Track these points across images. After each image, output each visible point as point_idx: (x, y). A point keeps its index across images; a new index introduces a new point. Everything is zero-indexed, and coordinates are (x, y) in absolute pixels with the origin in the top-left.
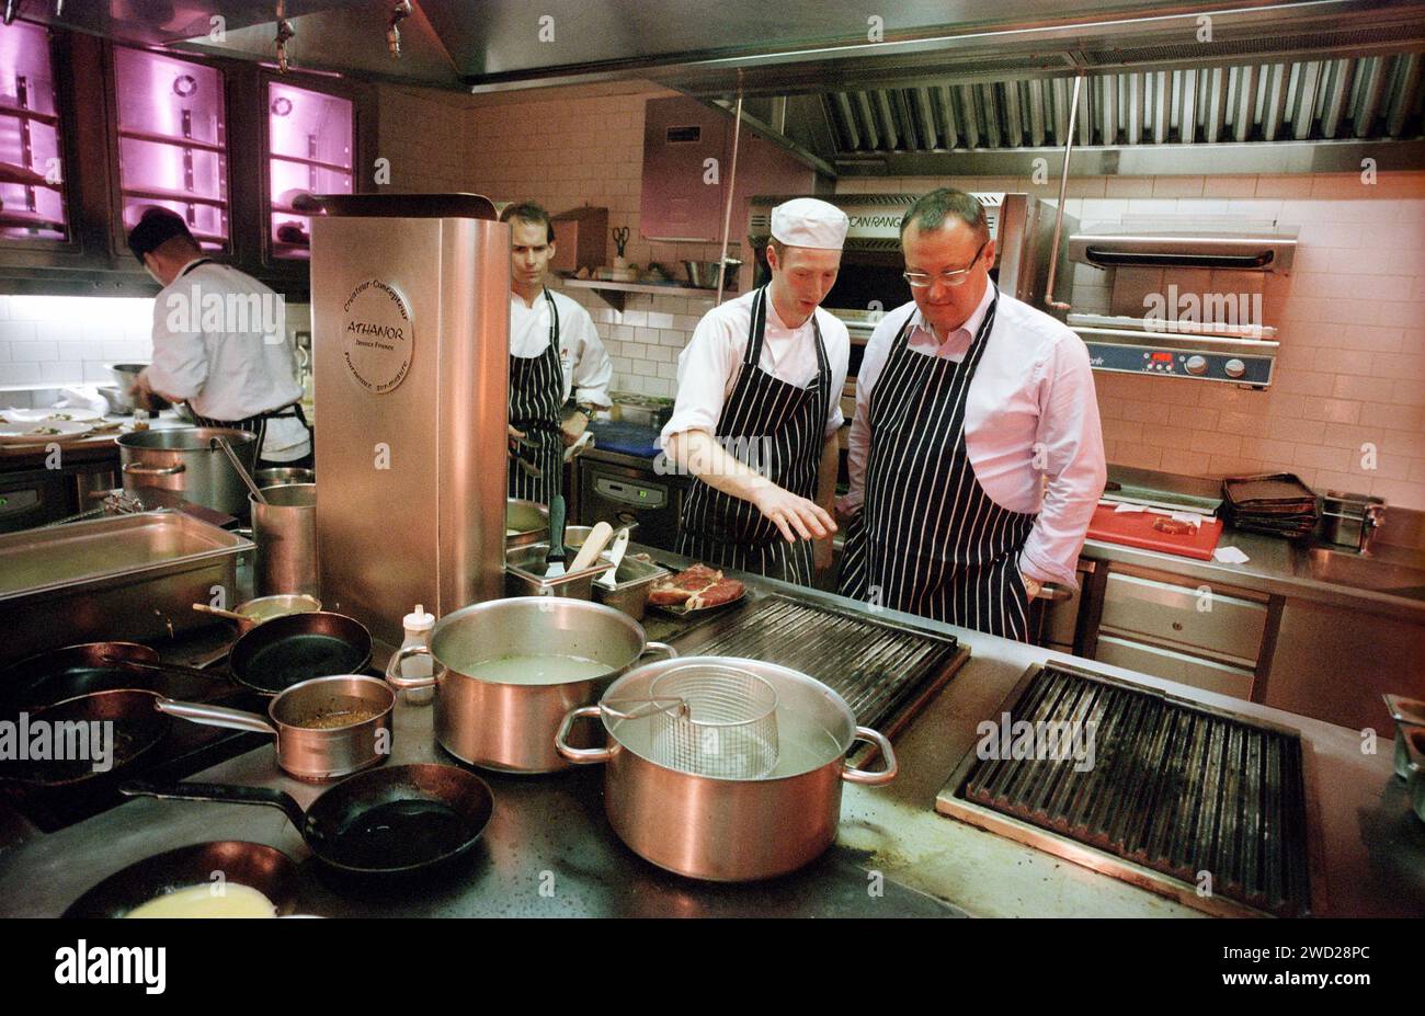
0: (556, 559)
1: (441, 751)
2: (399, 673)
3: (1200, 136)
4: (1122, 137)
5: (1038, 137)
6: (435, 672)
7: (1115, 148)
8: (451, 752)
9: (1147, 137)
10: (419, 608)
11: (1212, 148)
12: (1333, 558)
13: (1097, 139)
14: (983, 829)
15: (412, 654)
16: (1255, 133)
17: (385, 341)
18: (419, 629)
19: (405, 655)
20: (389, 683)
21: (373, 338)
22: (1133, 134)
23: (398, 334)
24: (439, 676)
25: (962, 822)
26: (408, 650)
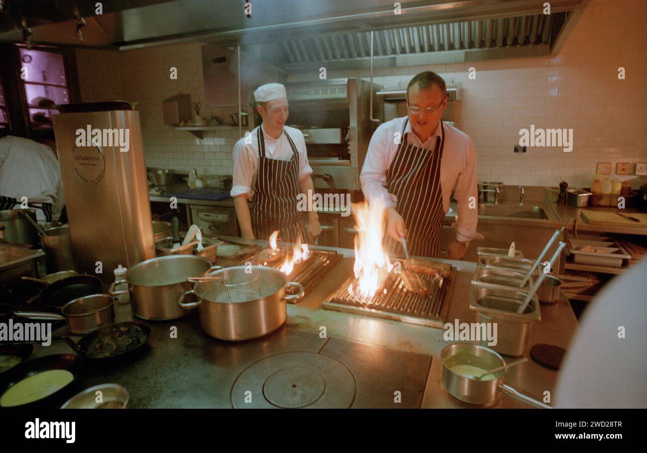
0: (176, 242)
1: (135, 317)
2: (115, 290)
3: (422, 50)
4: (394, 52)
5: (363, 53)
6: (129, 287)
7: (393, 56)
8: (138, 316)
9: (403, 51)
10: (120, 266)
11: (427, 54)
12: (486, 206)
13: (385, 53)
14: (338, 311)
15: (120, 283)
16: (441, 48)
17: (91, 162)
18: (121, 274)
19: (117, 284)
20: (111, 295)
21: (87, 161)
22: (398, 50)
23: (97, 159)
24: (131, 289)
25: (332, 310)
26: (117, 282)
